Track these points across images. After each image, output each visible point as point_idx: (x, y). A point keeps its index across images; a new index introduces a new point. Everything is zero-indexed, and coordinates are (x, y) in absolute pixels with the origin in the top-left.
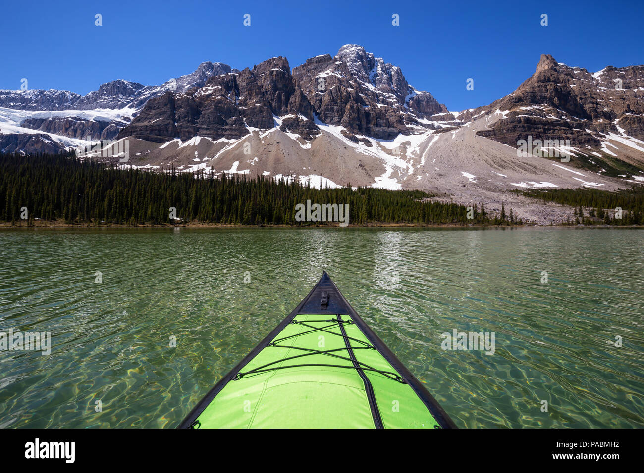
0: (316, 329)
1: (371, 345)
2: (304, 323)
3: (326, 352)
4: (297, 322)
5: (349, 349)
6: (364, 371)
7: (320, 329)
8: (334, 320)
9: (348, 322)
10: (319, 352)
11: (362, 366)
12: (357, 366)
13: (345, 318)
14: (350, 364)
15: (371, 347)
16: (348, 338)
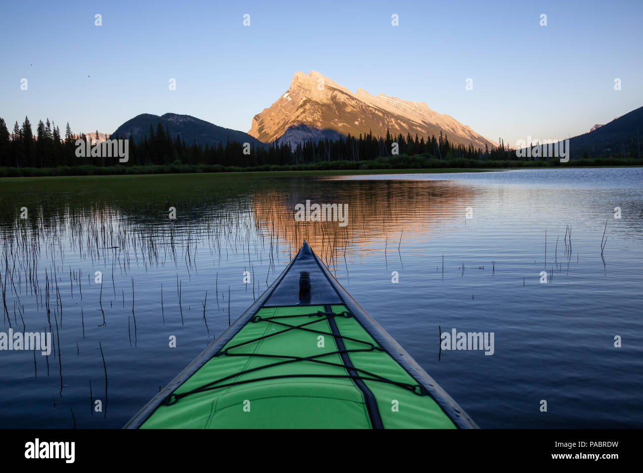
0: (292, 328)
1: (376, 345)
2: (273, 320)
3: (309, 359)
4: (261, 320)
5: (343, 352)
6: (365, 381)
7: (299, 328)
8: (319, 314)
9: (342, 315)
10: (299, 359)
11: (361, 375)
12: (354, 375)
13: (337, 310)
14: (343, 372)
15: (377, 348)
16: (341, 337)
